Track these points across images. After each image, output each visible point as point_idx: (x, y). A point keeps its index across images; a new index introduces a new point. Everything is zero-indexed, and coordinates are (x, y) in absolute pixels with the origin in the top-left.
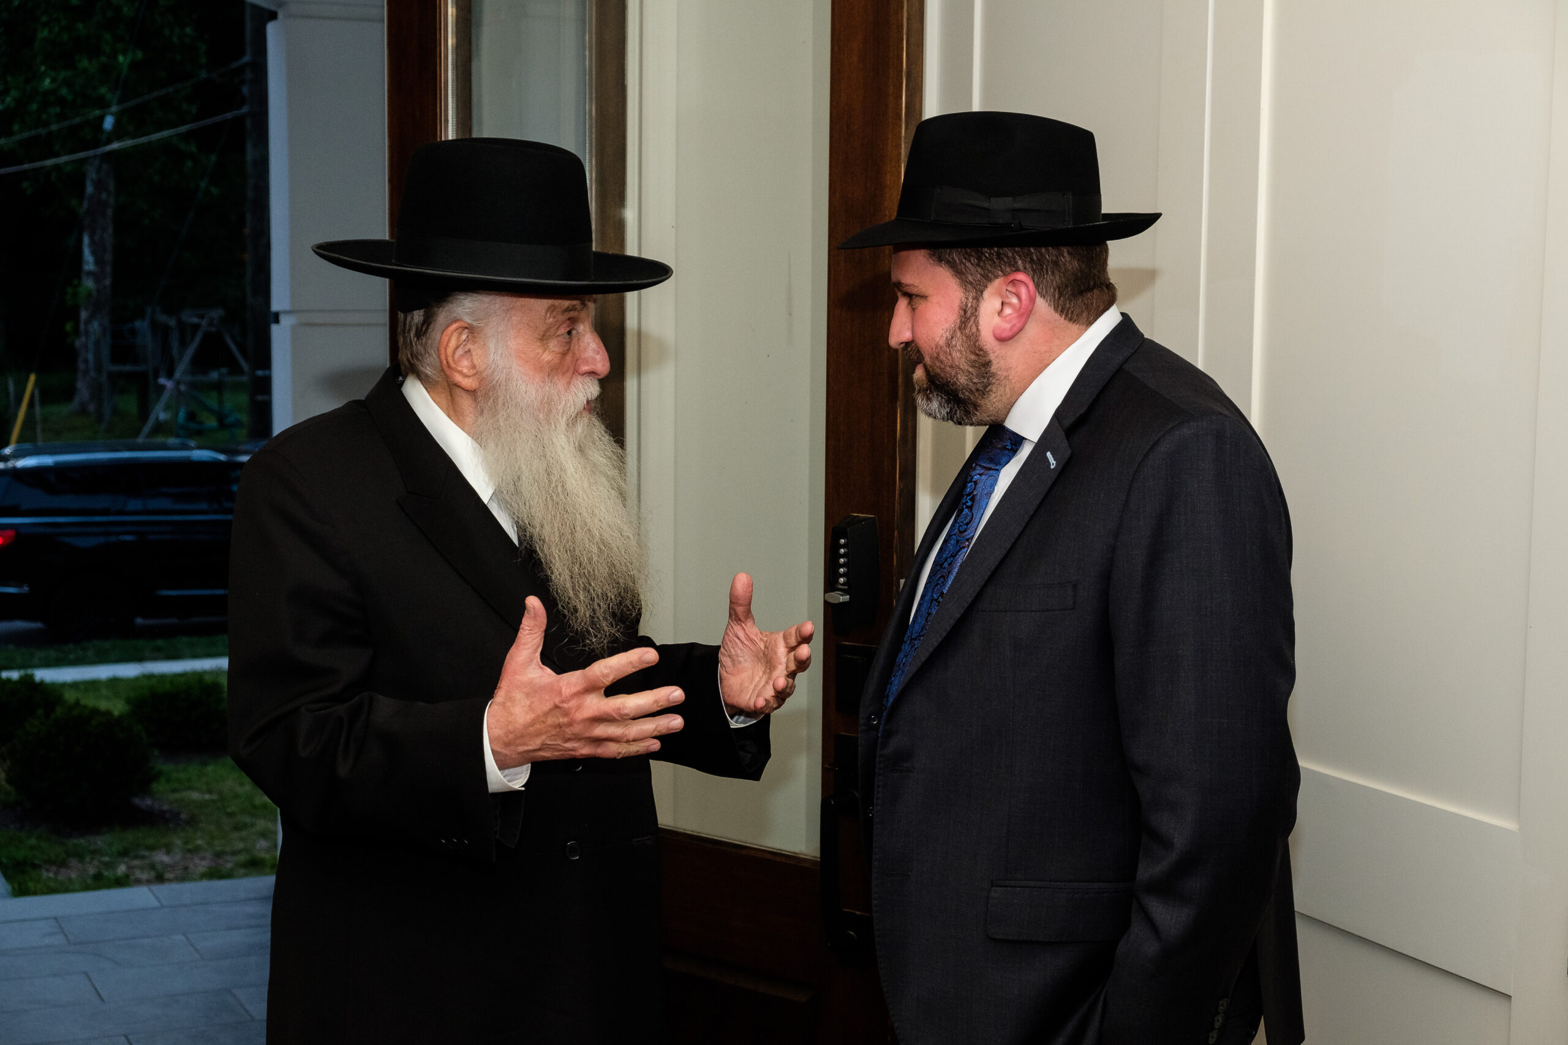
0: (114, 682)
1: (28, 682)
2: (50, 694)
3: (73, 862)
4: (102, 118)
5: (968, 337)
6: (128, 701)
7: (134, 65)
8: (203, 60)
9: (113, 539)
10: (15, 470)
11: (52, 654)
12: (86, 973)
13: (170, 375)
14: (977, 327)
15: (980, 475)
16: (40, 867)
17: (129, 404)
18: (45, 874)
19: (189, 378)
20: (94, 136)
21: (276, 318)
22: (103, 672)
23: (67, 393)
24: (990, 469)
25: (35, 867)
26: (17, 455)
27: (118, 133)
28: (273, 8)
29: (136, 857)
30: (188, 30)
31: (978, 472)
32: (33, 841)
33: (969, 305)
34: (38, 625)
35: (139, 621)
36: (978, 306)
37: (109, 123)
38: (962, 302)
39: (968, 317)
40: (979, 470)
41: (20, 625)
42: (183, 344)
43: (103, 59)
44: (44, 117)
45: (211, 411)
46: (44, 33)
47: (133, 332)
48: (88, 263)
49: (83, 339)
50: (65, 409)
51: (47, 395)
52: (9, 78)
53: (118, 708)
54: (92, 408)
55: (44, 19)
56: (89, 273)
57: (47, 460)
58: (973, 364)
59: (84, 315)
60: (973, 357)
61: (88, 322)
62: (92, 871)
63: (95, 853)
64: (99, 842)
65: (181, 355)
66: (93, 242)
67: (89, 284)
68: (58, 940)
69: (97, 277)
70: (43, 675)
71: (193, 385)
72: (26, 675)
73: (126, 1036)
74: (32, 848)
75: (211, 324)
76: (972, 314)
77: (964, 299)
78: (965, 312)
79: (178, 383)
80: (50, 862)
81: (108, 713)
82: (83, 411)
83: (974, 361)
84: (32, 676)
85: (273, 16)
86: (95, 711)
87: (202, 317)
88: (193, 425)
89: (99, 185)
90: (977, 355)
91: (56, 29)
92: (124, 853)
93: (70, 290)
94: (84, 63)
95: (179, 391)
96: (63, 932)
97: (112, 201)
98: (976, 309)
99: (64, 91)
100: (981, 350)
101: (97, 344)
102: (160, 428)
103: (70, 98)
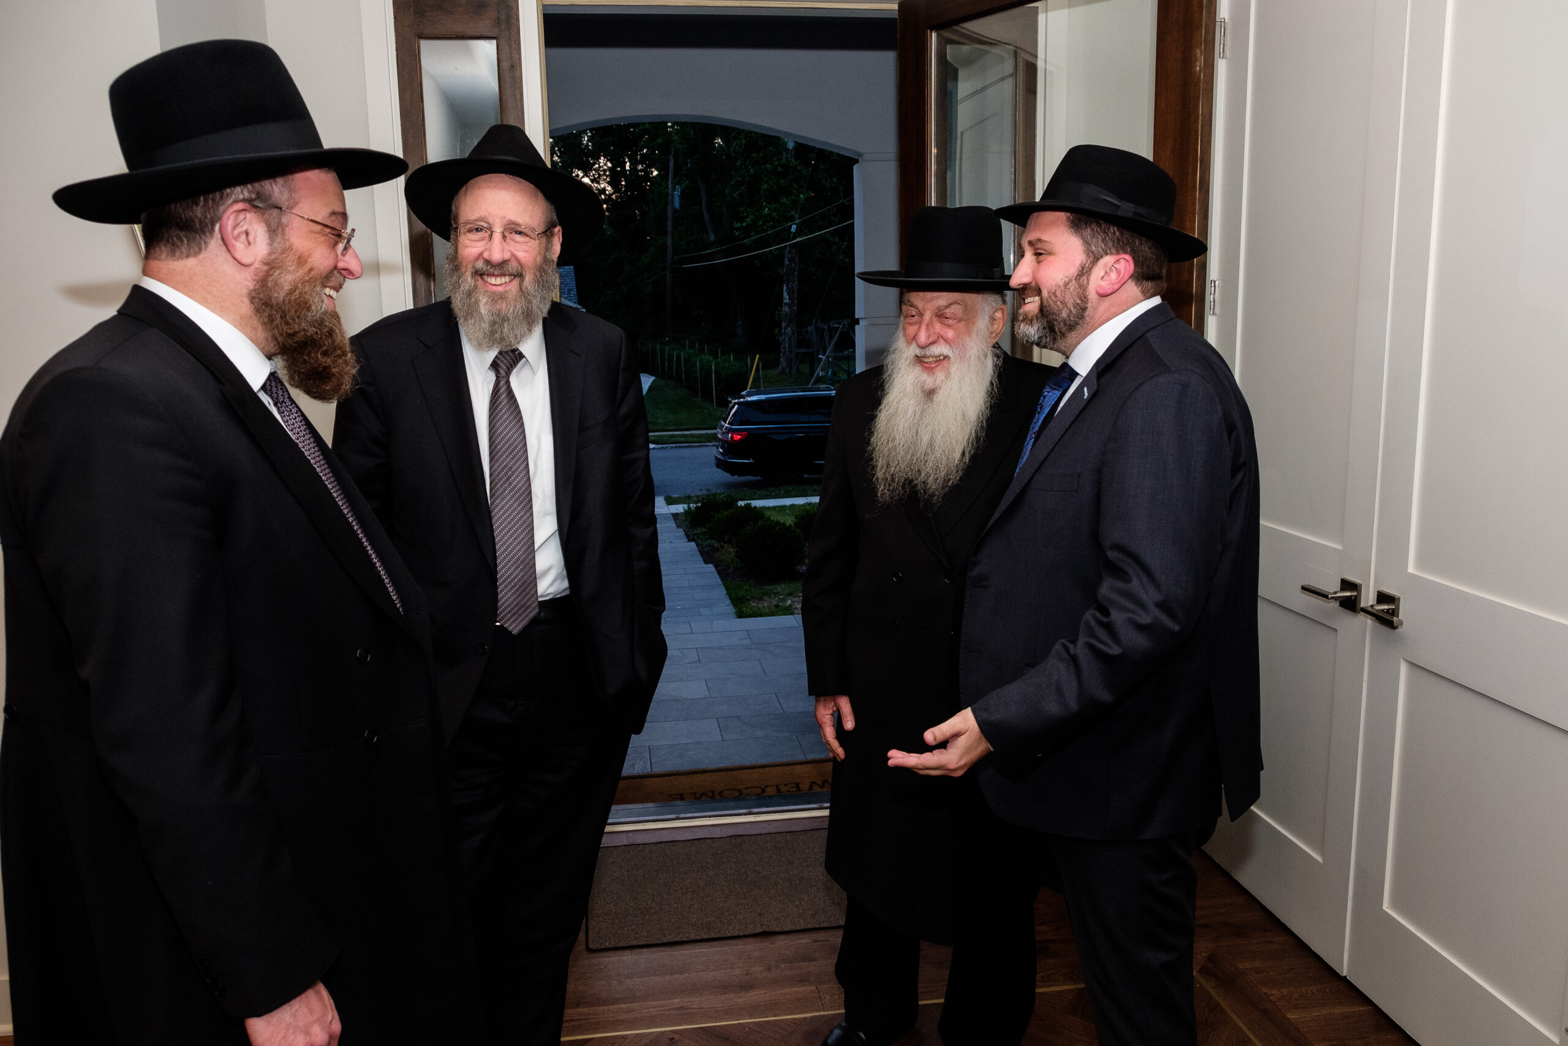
0: (793, 506)
1: (748, 506)
2: (758, 513)
3: (766, 598)
4: (791, 226)
5: (1080, 286)
6: (796, 517)
7: (808, 199)
8: (842, 195)
9: (794, 436)
10: (747, 401)
11: (764, 492)
12: (759, 660)
13: (824, 355)
14: (1088, 280)
15: (1048, 392)
16: (749, 600)
17: (805, 368)
18: (752, 604)
19: (833, 355)
20: (786, 235)
21: (857, 322)
22: (787, 502)
23: (777, 363)
24: (1055, 389)
25: (748, 600)
26: (749, 395)
27: (799, 233)
28: (856, 158)
29: (796, 597)
30: (834, 180)
31: (1047, 390)
32: (747, 587)
33: (1087, 265)
34: (759, 478)
35: (806, 476)
36: (1092, 268)
37: (794, 228)
38: (1082, 262)
39: (1084, 272)
40: (1048, 389)
41: (750, 478)
42: (831, 338)
43: (793, 197)
44: (765, 227)
45: (844, 370)
46: (766, 186)
47: (807, 332)
48: (786, 299)
49: (784, 337)
50: (775, 372)
51: (766, 365)
52: (749, 210)
53: (789, 521)
54: (787, 371)
55: (765, 179)
56: (786, 304)
57: (763, 397)
58: (1076, 305)
59: (784, 325)
60: (1079, 301)
61: (786, 328)
62: (774, 602)
63: (778, 593)
64: (780, 588)
65: (830, 343)
66: (788, 287)
67: (786, 309)
68: (747, 642)
69: (790, 305)
70: (757, 503)
71: (835, 358)
72: (747, 504)
73: (776, 694)
74: (746, 590)
75: (844, 327)
76: (1087, 272)
77: (1084, 261)
78: (1083, 269)
79: (828, 357)
80: (754, 598)
81: (784, 524)
82: (783, 372)
83: (1078, 304)
84: (750, 504)
85: (857, 161)
86: (778, 523)
87: (840, 324)
88: (835, 378)
89: (791, 260)
90: (1082, 300)
91: (771, 183)
92: (790, 594)
93: (777, 313)
94: (784, 200)
95: (829, 360)
96: (750, 638)
97: (797, 268)
98: (1091, 269)
99: (774, 214)
100: (1085, 298)
101: (790, 339)
102: (819, 380)
103: (777, 217)
